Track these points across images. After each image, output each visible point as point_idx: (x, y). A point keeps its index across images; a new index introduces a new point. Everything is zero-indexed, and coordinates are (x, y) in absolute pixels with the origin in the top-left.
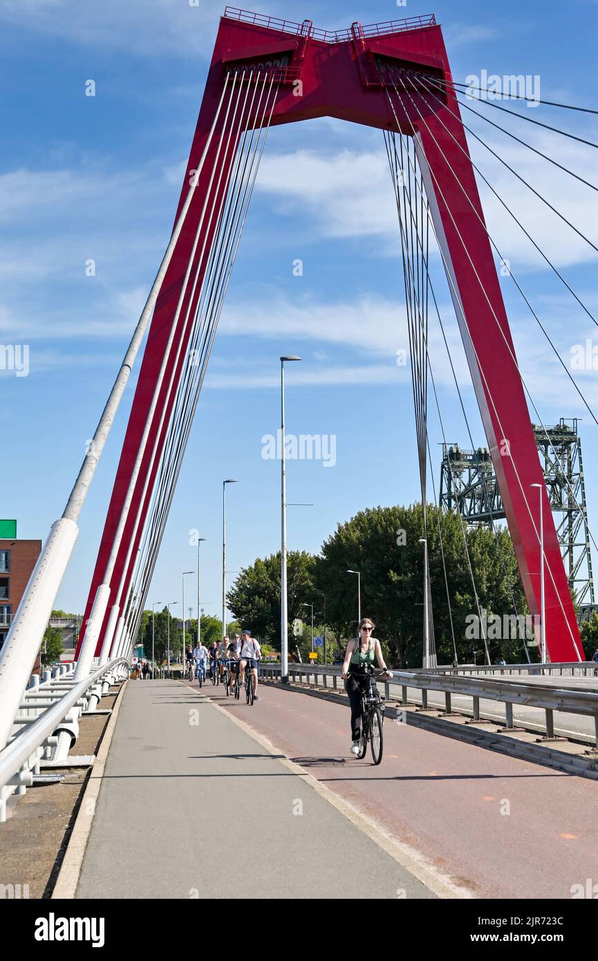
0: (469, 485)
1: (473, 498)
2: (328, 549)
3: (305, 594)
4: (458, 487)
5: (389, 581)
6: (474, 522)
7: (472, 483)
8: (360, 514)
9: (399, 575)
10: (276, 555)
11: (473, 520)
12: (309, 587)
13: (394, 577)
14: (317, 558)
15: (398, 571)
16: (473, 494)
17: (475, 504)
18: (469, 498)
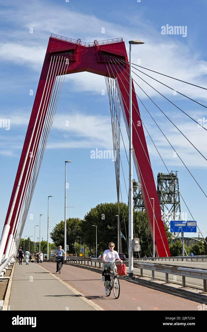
0: (139, 194)
1: (140, 199)
2: (86, 218)
3: (78, 233)
4: (135, 195)
5: (107, 229)
6: (141, 208)
7: (140, 194)
8: (99, 205)
9: (111, 227)
10: (68, 219)
11: (140, 207)
12: (80, 231)
13: (109, 227)
14: (82, 221)
15: (111, 225)
16: (140, 198)
17: (141, 201)
18: (139, 199)
